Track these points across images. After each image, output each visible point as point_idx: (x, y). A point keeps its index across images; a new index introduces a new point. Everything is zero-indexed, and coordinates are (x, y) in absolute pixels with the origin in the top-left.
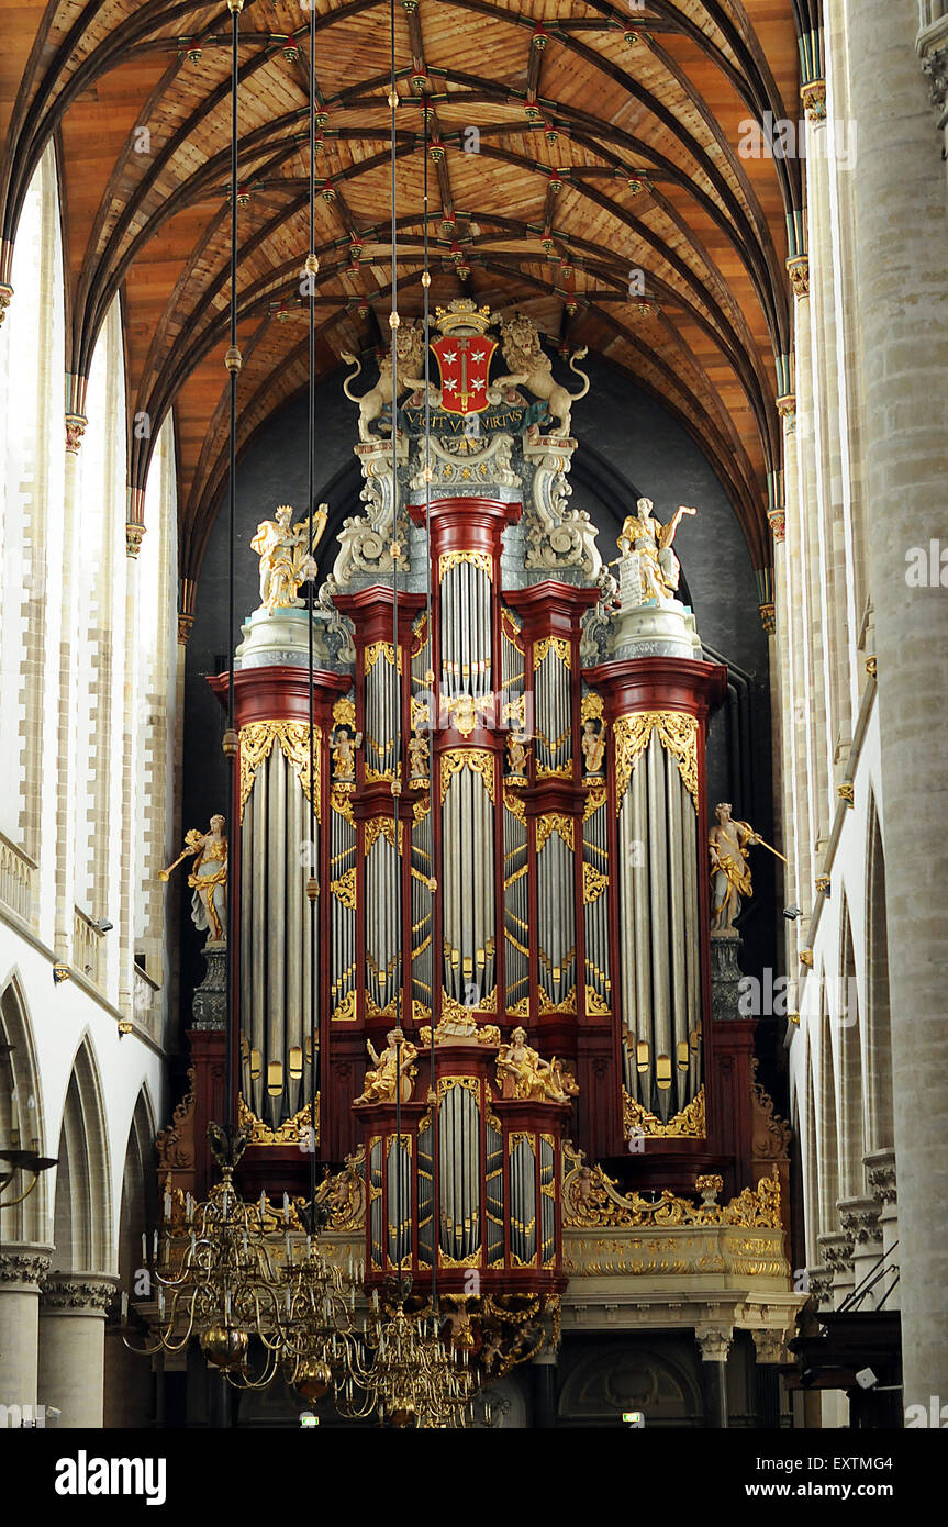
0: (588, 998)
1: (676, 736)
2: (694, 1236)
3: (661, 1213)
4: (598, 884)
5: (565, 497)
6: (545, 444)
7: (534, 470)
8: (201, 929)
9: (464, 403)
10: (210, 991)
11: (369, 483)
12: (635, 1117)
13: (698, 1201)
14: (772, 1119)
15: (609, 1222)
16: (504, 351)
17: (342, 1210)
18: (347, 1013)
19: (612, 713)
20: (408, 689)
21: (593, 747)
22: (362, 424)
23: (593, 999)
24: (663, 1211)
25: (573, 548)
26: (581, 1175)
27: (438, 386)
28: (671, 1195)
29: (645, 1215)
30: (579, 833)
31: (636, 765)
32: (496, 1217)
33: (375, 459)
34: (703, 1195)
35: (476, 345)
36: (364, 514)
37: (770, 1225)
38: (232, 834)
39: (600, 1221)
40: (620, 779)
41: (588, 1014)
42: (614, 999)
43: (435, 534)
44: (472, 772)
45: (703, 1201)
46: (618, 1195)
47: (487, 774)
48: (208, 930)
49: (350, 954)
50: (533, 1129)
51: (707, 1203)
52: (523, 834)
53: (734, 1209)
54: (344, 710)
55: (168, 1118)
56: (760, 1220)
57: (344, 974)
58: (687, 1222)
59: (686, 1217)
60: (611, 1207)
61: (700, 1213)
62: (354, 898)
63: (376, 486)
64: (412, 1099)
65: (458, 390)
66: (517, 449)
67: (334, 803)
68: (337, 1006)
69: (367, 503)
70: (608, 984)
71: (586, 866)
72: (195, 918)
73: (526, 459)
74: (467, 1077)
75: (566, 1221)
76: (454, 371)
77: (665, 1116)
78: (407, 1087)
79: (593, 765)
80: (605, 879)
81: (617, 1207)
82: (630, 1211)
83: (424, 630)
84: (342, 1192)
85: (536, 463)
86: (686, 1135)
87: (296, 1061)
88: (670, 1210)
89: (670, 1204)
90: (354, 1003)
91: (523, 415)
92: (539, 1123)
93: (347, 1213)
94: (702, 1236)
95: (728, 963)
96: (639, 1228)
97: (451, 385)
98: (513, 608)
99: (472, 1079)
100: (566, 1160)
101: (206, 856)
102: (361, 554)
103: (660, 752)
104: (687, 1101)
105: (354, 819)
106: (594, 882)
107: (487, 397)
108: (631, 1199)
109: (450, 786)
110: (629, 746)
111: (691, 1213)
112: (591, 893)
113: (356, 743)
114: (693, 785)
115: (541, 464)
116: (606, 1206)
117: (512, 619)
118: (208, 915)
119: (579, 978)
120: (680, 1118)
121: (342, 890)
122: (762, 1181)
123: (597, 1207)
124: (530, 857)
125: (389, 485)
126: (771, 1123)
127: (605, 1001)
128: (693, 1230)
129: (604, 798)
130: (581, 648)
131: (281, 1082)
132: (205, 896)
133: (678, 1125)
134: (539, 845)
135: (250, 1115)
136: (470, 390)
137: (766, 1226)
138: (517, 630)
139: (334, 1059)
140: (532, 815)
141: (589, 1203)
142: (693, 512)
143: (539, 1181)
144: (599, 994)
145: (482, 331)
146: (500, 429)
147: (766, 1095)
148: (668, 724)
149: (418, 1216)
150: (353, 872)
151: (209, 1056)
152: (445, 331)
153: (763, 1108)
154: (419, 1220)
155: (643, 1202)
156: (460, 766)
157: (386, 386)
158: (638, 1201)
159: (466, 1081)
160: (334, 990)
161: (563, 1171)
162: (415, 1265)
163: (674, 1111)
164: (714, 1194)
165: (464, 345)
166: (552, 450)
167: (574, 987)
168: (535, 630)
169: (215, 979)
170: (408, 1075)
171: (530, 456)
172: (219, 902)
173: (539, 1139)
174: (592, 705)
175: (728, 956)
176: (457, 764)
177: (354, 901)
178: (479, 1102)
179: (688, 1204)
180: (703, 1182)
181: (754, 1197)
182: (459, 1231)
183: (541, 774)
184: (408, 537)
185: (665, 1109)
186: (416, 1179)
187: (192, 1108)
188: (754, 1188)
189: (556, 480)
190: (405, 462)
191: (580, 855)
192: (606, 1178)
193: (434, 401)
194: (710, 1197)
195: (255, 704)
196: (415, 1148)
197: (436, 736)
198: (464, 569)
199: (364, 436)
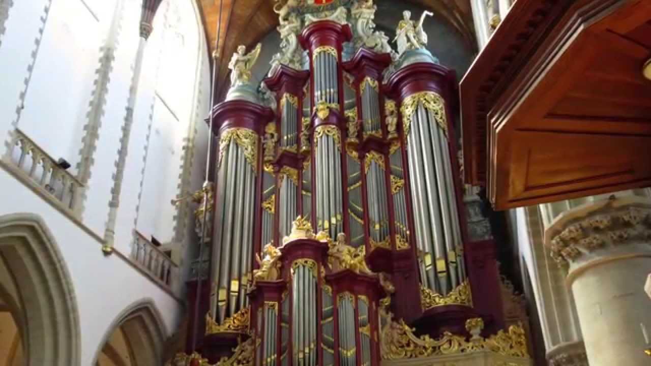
0: (397, 241)
1: (432, 103)
2: (468, 359)
3: (445, 346)
4: (399, 184)
5: (373, 28)
6: (361, 7)
7: (357, 20)
9: (324, 1)
11: (284, 40)
12: (426, 297)
13: (469, 337)
14: (514, 294)
15: (411, 356)
19: (399, 104)
20: (300, 114)
21: (392, 121)
22: (280, 19)
23: (400, 241)
24: (446, 346)
25: (376, 45)
26: (392, 327)
28: (450, 334)
29: (434, 348)
30: (387, 162)
31: (411, 119)
32: (329, 348)
33: (286, 29)
34: (471, 332)
36: (281, 52)
37: (520, 354)
39: (406, 355)
40: (405, 129)
41: (398, 249)
42: (412, 240)
43: (310, 48)
44: (327, 136)
45: (471, 336)
46: (414, 337)
47: (336, 137)
50: (352, 291)
51: (476, 337)
52: (359, 167)
53: (493, 341)
54: (271, 128)
56: (513, 351)
58: (463, 351)
59: (461, 348)
60: (412, 345)
61: (471, 344)
62: (273, 210)
63: (287, 41)
64: (277, 279)
67: (264, 167)
69: (283, 47)
70: (408, 232)
71: (392, 177)
73: (353, 16)
74: (306, 259)
75: (383, 357)
77: (445, 293)
78: (275, 273)
79: (392, 128)
80: (403, 181)
81: (416, 345)
82: (425, 348)
83: (307, 89)
85: (357, 16)
86: (459, 303)
87: (235, 286)
88: (450, 344)
89: (450, 340)
92: (356, 288)
95: (476, 214)
96: (431, 357)
98: (348, 71)
99: (310, 261)
100: (382, 320)
101: (203, 200)
103: (424, 111)
104: (458, 284)
105: (274, 172)
106: (397, 183)
108: (424, 339)
109: (317, 145)
110: (408, 111)
111: (465, 345)
112: (395, 189)
113: (275, 139)
114: (443, 124)
115: (360, 17)
116: (408, 345)
117: (348, 76)
119: (391, 231)
120: (454, 294)
121: (267, 206)
122: (511, 328)
123: (402, 347)
124: (362, 177)
125: (293, 39)
126: (512, 297)
127: (407, 241)
128: (467, 355)
129: (399, 145)
131: (226, 298)
132: (201, 217)
133: (453, 297)
134: (366, 170)
137: (518, 355)
138: (351, 82)
140: (362, 158)
141: (397, 344)
142: (431, 14)
143: (358, 325)
144: (403, 238)
146: (340, 6)
147: (508, 281)
148: (426, 97)
149: (280, 352)
150: (273, 197)
153: (506, 289)
155: (432, 340)
156: (321, 135)
158: (429, 341)
159: (306, 262)
161: (380, 326)
163: (450, 288)
164: (478, 331)
166: (365, 11)
167: (389, 236)
168: (359, 79)
170: (276, 267)
171: (355, 14)
172: (207, 219)
173: (357, 299)
174: (390, 105)
175: (475, 210)
176: (319, 133)
178: (316, 275)
179: (462, 340)
180: (470, 323)
181: (507, 337)
182: (301, 356)
183: (366, 137)
184: (300, 55)
185: (444, 288)
186: (280, 328)
188: (506, 331)
189: (368, 23)
190: (299, 28)
191: (388, 172)
192: (407, 328)
194: (476, 333)
195: (226, 123)
196: (280, 310)
197: (311, 127)
198: (322, 54)
199: (282, 22)
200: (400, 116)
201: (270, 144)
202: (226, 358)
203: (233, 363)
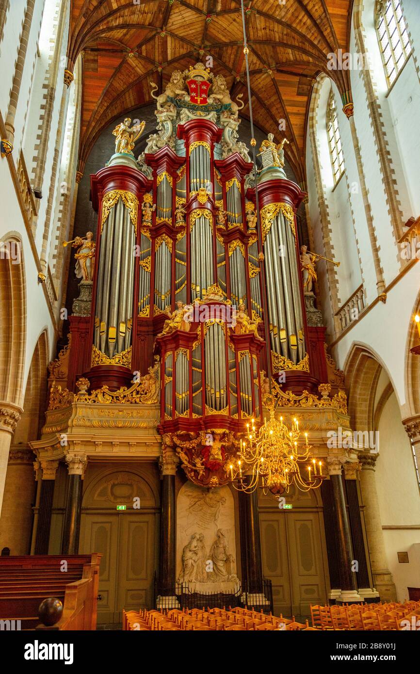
0: (253, 315)
1: (289, 213)
2: (320, 412)
4: (255, 271)
5: (237, 138)
6: (229, 118)
7: (224, 127)
8: (79, 277)
9: (199, 101)
10: (81, 300)
11: (160, 124)
13: (320, 397)
14: (336, 369)
16: (214, 88)
17: (146, 394)
18: (145, 313)
19: (259, 208)
20: (174, 193)
21: (252, 220)
22: (158, 104)
23: (255, 316)
24: (304, 401)
26: (264, 381)
27: (189, 94)
28: (307, 392)
29: (295, 402)
30: (246, 251)
31: (273, 222)
32: (234, 392)
33: (163, 115)
34: (322, 393)
35: (203, 83)
36: (158, 134)
37: (344, 413)
38: (97, 239)
40: (265, 229)
43: (187, 139)
44: (205, 218)
45: (322, 396)
46: (281, 391)
47: (211, 221)
48: (82, 277)
49: (147, 290)
50: (249, 350)
51: (325, 397)
52: (224, 249)
53: (333, 402)
54: (148, 198)
55: (56, 356)
57: (145, 297)
58: (316, 406)
59: (315, 404)
60: (280, 397)
61: (322, 401)
63: (163, 125)
64: (190, 331)
65: (197, 96)
66: (218, 118)
67: (142, 232)
68: (141, 311)
69: (159, 130)
70: (261, 310)
71: (250, 264)
72: (76, 272)
73: (222, 123)
76: (195, 90)
77: (295, 362)
78: (188, 326)
79: (252, 225)
80: (258, 269)
81: (282, 397)
82: (288, 400)
83: (182, 173)
84: (146, 385)
85: (225, 124)
86: (305, 370)
87: (122, 328)
88: (307, 400)
89: (307, 397)
90: (148, 310)
91: (221, 107)
92: (252, 347)
93: (149, 395)
94: (324, 412)
95: (311, 306)
96: (293, 408)
97: (193, 94)
98: (218, 169)
99: (223, 322)
101: (84, 246)
102: (157, 146)
103: (283, 218)
104: (303, 358)
105: (151, 237)
106: (253, 270)
107: (208, 100)
108: (289, 394)
109: (195, 224)
110: (269, 215)
111: (317, 402)
112: (252, 274)
113: (153, 209)
114: (295, 232)
115: (227, 125)
116: (276, 397)
117: (217, 173)
118: (83, 271)
120: (301, 364)
121: (144, 264)
122: (340, 393)
124: (226, 258)
125: (169, 125)
126: (335, 371)
127: (261, 316)
128: (320, 409)
129: (256, 240)
130: (245, 186)
131: (115, 337)
132: (82, 261)
133: (301, 366)
134: (230, 253)
135: (98, 352)
136: (201, 97)
138: (219, 177)
139: (139, 333)
140: (226, 242)
142: (288, 141)
143: (253, 377)
144: (258, 313)
145: (206, 79)
146: (213, 111)
147: (332, 359)
148: (285, 208)
149: (193, 390)
150: (150, 258)
151: (79, 328)
152: (192, 77)
153: (330, 365)
154: (193, 392)
155: (294, 395)
156: (199, 216)
157: (169, 93)
158: (292, 396)
160: (139, 304)
162: (191, 415)
163: (299, 359)
164: (327, 393)
165: (199, 84)
166: (232, 122)
168: (226, 177)
169: (85, 295)
171: (224, 122)
172: (88, 264)
173: (252, 357)
174: (250, 206)
175: (310, 302)
176: (199, 215)
177: (149, 269)
178: (225, 333)
179: (316, 397)
180: (322, 386)
181: (338, 399)
182: (217, 396)
183: (231, 227)
184: (175, 142)
185: (294, 358)
186: (191, 371)
187: (68, 351)
188: (338, 395)
189: (232, 132)
190: (175, 118)
191: (247, 259)
192: (276, 383)
193: (187, 99)
194: (325, 394)
195: (111, 184)
196: (191, 356)
197: (188, 207)
198: (201, 148)
199: (159, 108)
200: (259, 217)
201: (148, 212)
202: (126, 389)
203: (132, 392)
